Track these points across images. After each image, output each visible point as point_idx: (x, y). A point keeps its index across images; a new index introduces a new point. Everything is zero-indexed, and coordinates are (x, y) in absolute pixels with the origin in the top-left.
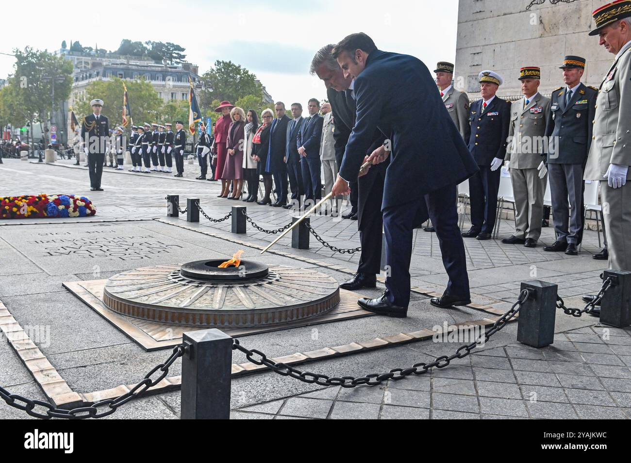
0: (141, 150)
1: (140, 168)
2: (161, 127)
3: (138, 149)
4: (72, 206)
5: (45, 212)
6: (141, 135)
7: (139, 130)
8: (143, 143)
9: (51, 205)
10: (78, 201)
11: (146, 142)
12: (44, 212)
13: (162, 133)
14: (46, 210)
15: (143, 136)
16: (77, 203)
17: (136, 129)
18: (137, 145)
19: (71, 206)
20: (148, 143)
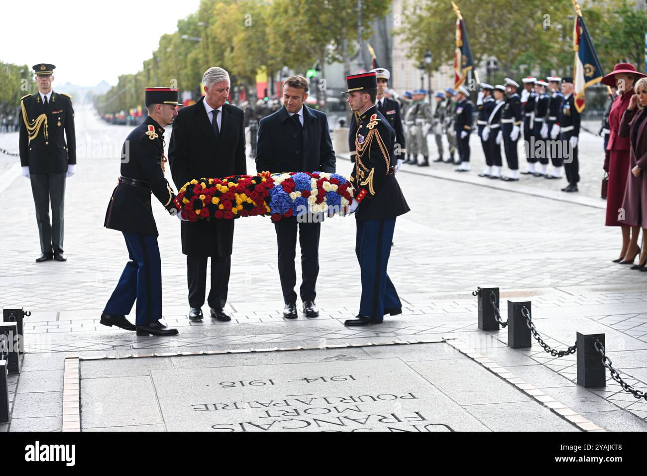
0: (500, 133)
1: (500, 171)
2: (540, 86)
3: (493, 133)
4: (314, 191)
5: (268, 204)
6: (500, 103)
7: (497, 94)
8: (504, 121)
9: (277, 191)
10: (325, 183)
11: (509, 118)
12: (265, 204)
13: (542, 97)
14: (268, 200)
15: (503, 107)
16: (324, 186)
17: (491, 91)
18: (493, 122)
19: (312, 192)
20: (512, 120)
